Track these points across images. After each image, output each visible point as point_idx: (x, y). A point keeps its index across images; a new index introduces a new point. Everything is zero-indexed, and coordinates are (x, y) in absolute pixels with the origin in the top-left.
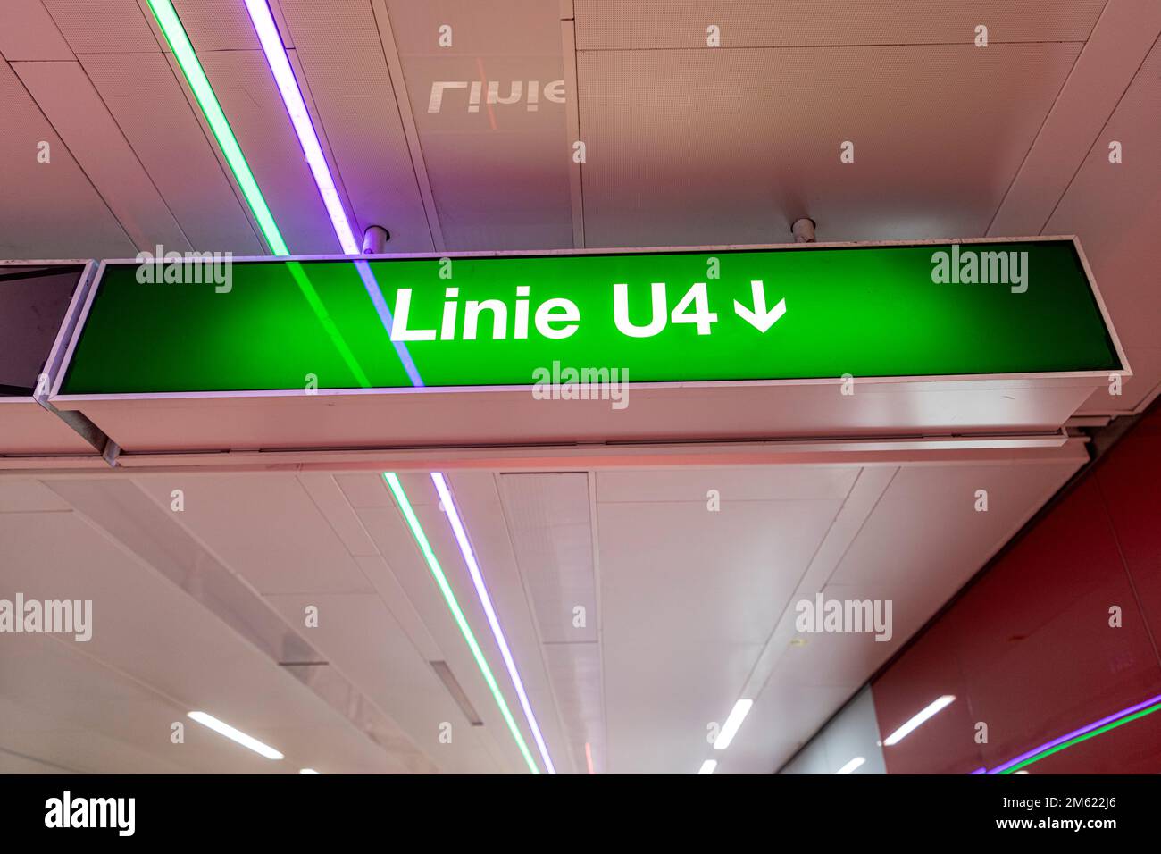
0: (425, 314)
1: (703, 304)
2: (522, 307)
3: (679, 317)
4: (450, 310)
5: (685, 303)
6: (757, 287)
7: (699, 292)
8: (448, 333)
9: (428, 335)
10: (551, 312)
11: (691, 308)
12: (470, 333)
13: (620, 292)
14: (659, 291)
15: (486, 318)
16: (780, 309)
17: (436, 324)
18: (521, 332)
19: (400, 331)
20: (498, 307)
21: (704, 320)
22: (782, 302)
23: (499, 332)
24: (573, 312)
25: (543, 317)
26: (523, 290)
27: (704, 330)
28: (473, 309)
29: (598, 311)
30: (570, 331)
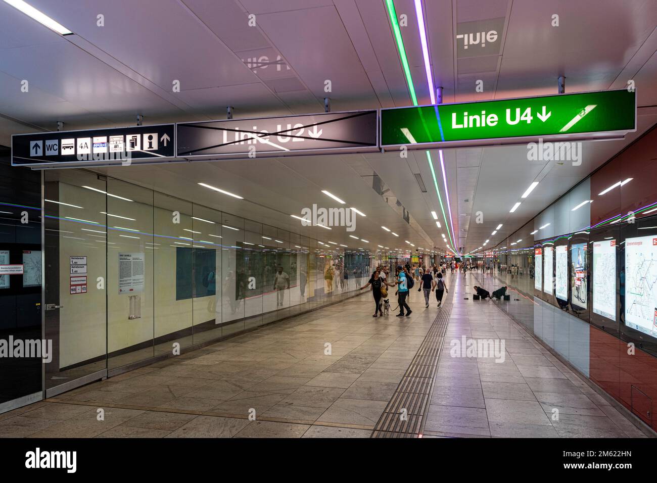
0: (460, 120)
1: (529, 114)
2: (483, 117)
3: (523, 118)
4: (466, 119)
5: (524, 114)
6: (544, 108)
7: (528, 110)
8: (466, 126)
9: (460, 126)
10: (491, 118)
11: (526, 116)
12: (471, 125)
13: (508, 111)
14: (518, 110)
15: (475, 120)
16: (549, 114)
17: (463, 123)
18: (483, 125)
19: (454, 126)
20: (477, 117)
21: (529, 119)
22: (550, 112)
23: (478, 125)
24: (496, 118)
25: (489, 120)
26: (483, 112)
27: (529, 122)
28: (471, 118)
29: (502, 117)
30: (495, 123)
